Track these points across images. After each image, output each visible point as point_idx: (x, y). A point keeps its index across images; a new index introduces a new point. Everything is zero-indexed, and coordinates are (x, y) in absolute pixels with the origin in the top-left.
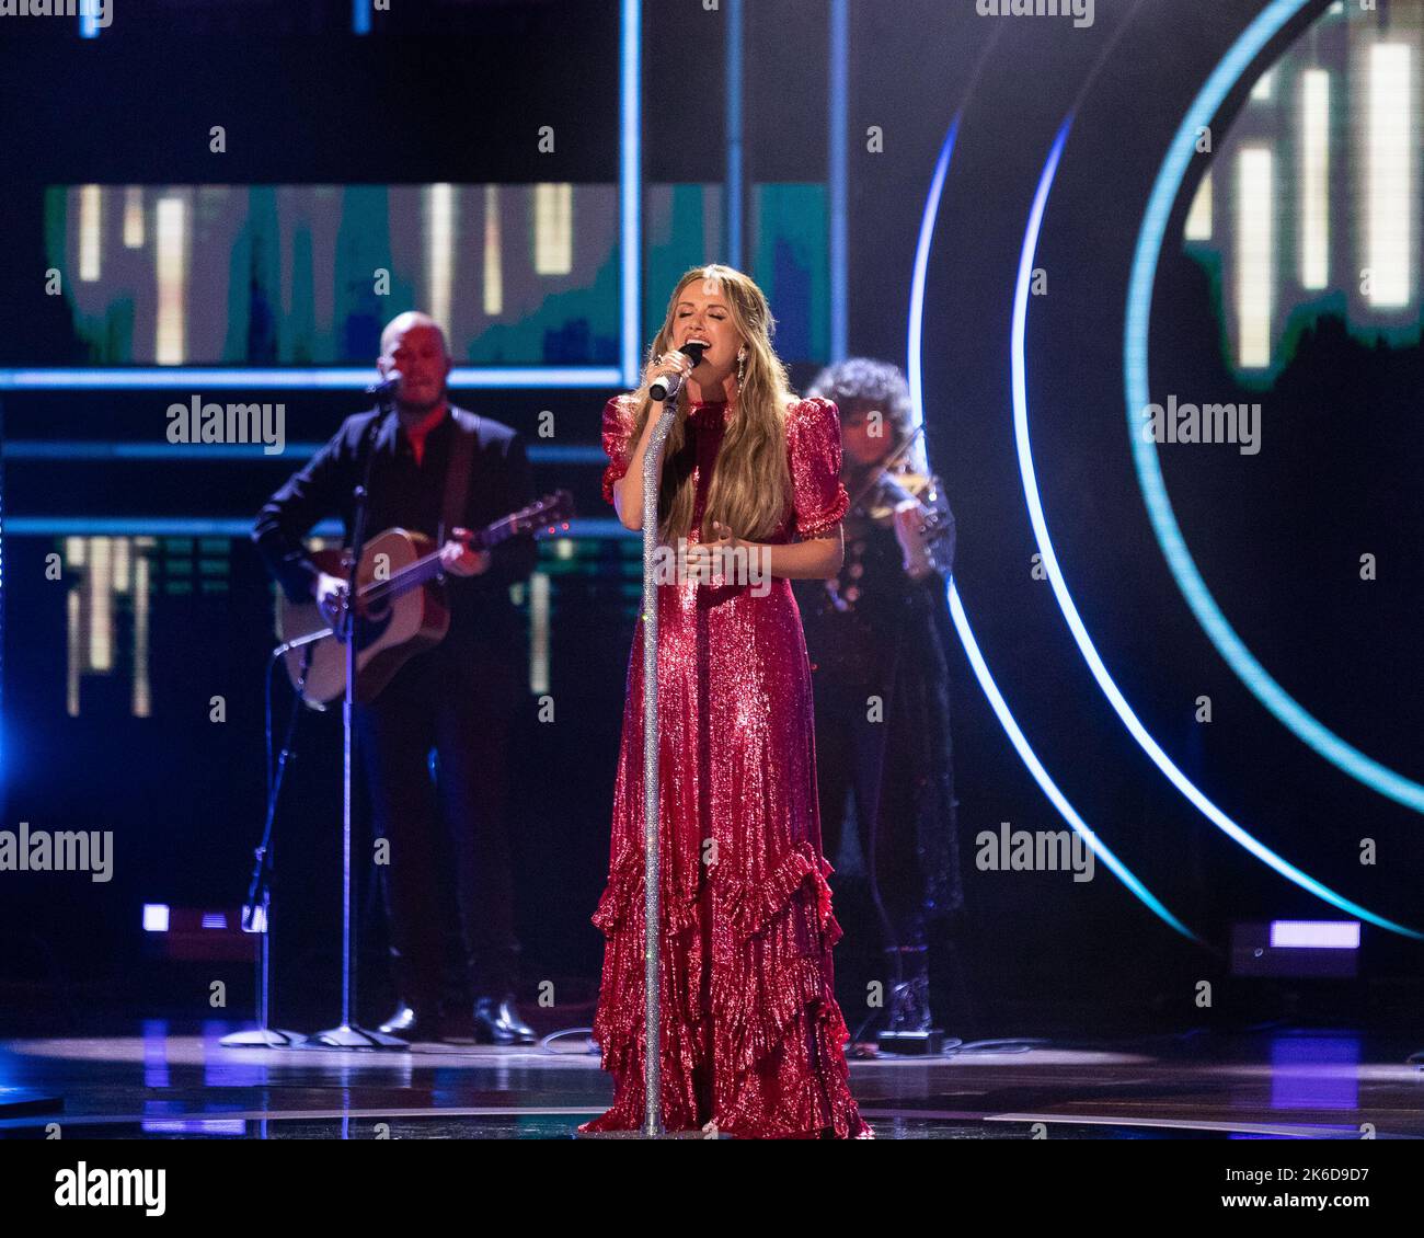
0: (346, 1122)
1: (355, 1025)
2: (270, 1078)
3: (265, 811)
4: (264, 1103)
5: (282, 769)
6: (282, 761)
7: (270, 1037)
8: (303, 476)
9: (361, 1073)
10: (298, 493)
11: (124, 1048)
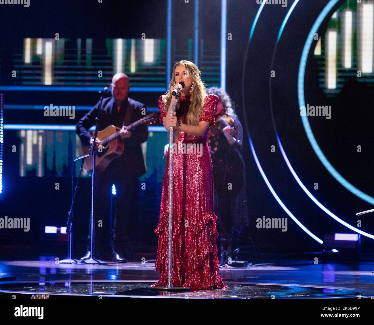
0: (91, 283)
1: (94, 258)
2: (71, 272)
3: (71, 202)
4: (70, 278)
5: (75, 191)
6: (76, 189)
7: (72, 261)
8: (89, 114)
9: (96, 271)
10: (87, 118)
11: (33, 263)
